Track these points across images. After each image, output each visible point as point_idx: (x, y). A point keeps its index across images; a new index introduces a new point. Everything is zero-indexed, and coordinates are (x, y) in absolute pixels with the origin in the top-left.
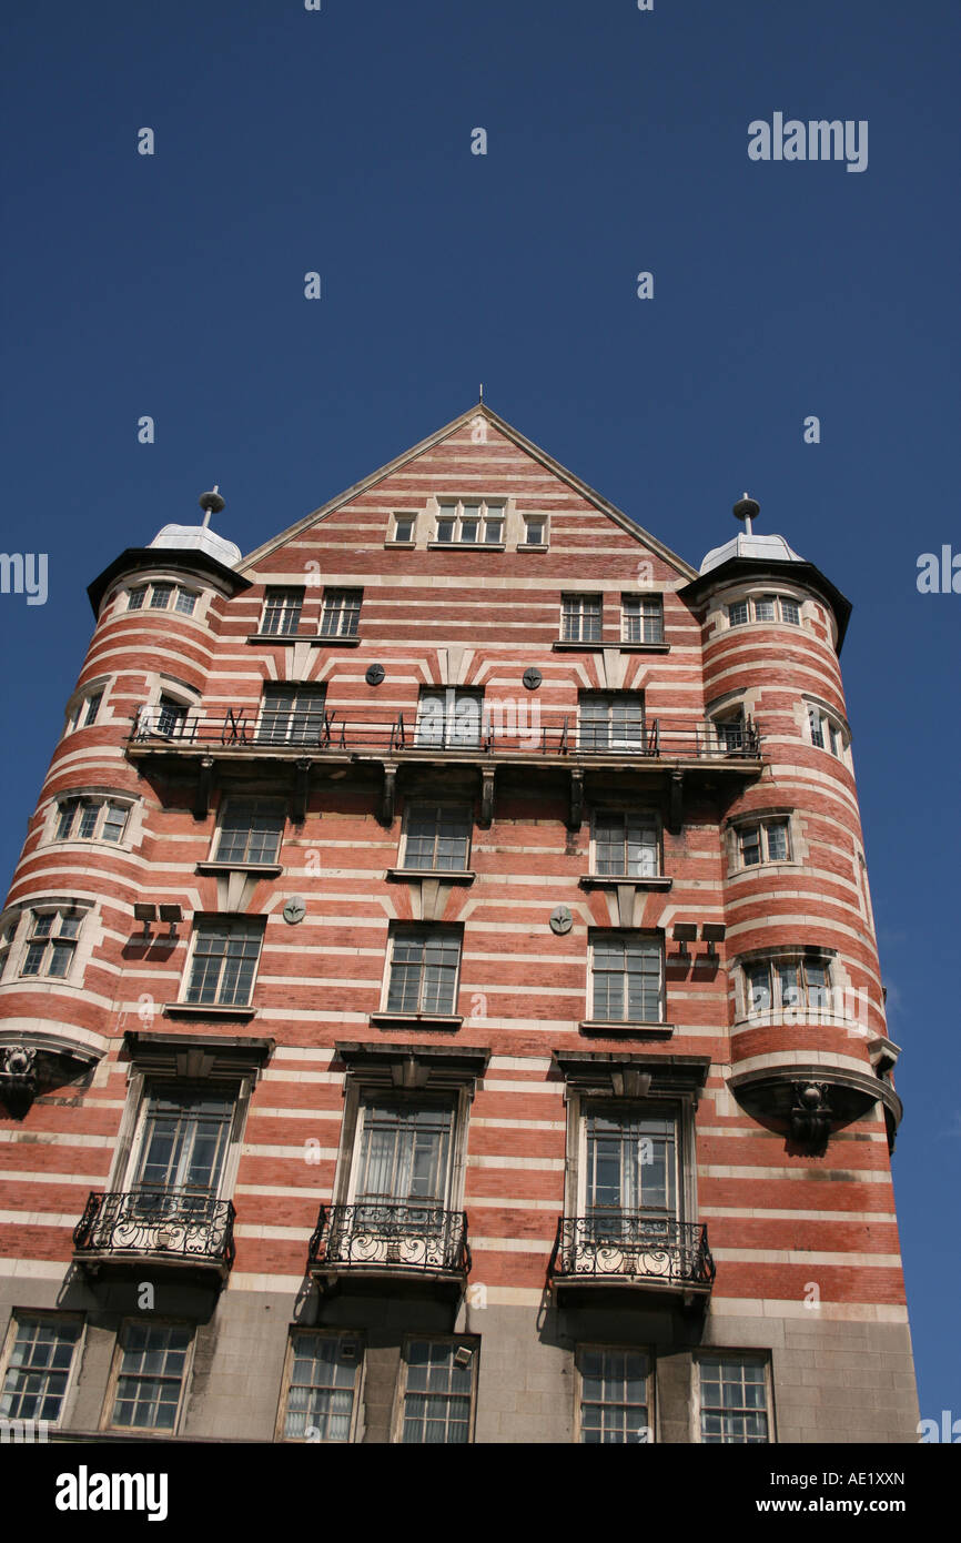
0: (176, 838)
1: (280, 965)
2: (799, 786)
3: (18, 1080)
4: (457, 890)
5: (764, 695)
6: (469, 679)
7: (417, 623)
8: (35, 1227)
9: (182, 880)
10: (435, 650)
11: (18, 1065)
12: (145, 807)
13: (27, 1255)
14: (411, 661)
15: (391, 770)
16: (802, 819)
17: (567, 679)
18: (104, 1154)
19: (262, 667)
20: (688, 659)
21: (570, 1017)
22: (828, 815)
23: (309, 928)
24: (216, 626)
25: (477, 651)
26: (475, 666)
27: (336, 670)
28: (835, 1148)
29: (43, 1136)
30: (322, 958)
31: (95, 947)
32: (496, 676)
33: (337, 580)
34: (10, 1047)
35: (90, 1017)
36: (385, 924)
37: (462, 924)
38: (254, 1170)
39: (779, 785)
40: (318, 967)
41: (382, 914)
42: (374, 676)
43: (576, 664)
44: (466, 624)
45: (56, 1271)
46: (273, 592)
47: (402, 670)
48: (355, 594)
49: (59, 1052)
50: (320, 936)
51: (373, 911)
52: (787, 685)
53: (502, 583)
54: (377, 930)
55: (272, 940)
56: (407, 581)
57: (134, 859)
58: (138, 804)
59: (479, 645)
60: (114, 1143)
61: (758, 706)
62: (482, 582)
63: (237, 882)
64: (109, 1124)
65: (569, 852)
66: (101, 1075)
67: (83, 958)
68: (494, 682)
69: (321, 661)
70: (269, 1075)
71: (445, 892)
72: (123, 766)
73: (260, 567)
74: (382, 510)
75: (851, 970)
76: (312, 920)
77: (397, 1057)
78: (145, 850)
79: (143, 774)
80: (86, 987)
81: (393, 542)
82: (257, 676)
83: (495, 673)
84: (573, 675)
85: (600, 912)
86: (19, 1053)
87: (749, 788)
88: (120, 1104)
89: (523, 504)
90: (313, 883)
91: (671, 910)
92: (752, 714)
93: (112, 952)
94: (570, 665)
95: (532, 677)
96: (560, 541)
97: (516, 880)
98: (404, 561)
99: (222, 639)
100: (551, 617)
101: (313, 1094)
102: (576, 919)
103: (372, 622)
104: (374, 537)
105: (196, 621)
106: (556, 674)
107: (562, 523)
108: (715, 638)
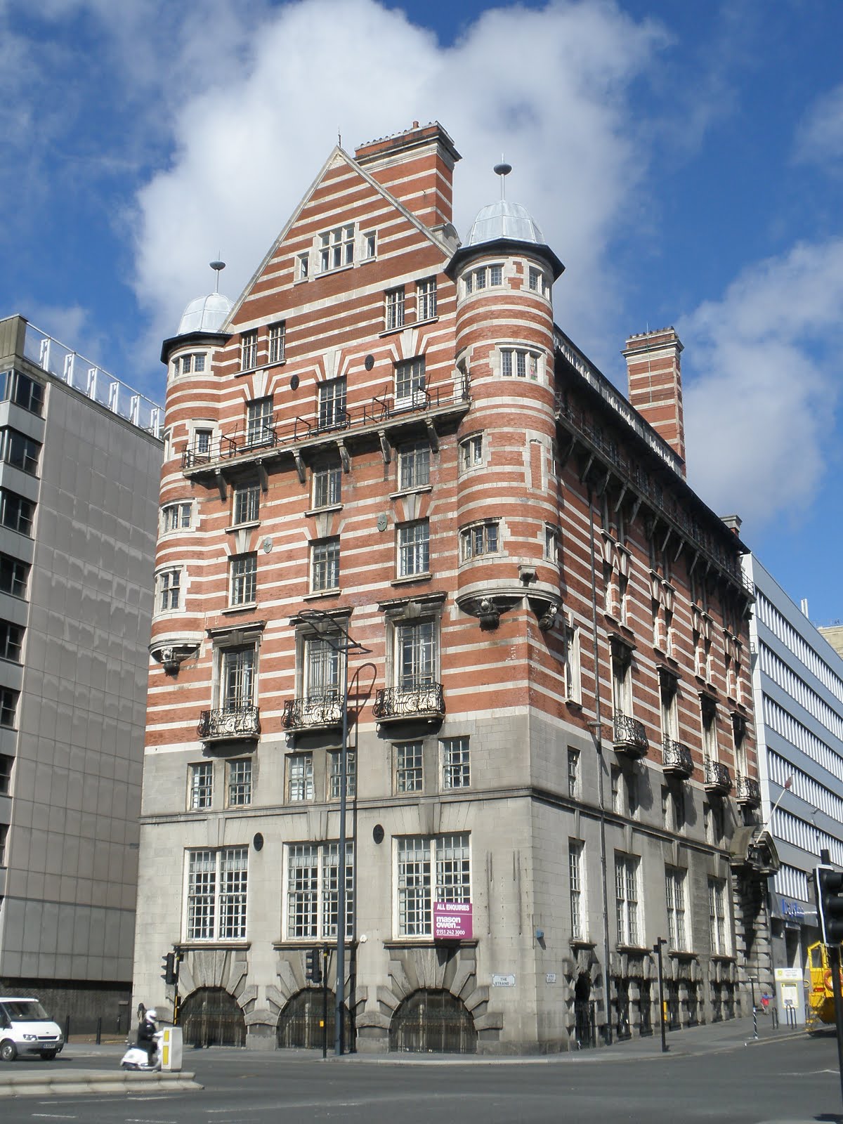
0: (216, 515)
1: (266, 577)
2: (488, 412)
3: (169, 662)
4: (336, 516)
5: (475, 349)
6: (339, 372)
7: (312, 339)
8: (189, 727)
9: (220, 540)
10: (322, 356)
11: (167, 657)
12: (198, 503)
13: (189, 740)
14: (311, 368)
15: (297, 455)
16: (489, 434)
17: (386, 358)
18: (208, 689)
19: (242, 393)
20: (448, 324)
21: (386, 578)
22: (506, 426)
23: (274, 553)
24: (218, 371)
25: (343, 350)
26: (342, 362)
27: (278, 384)
28: (503, 628)
29: (186, 685)
30: (281, 569)
31: (188, 589)
32: (353, 366)
33: (272, 318)
34: (162, 648)
35: (192, 625)
36: (306, 544)
37: (338, 537)
38: (266, 686)
39: (478, 414)
40: (280, 575)
41: (305, 538)
42: (295, 381)
43: (391, 345)
44: (336, 332)
45: (199, 745)
46: (246, 335)
47: (307, 376)
48: (282, 324)
49: (181, 646)
50: (279, 558)
51: (300, 537)
52: (487, 339)
53: (354, 294)
54: (304, 548)
55: (261, 565)
56: (307, 308)
57: (199, 535)
58: (194, 502)
59: (344, 345)
60: (211, 684)
61: (472, 359)
62: (343, 297)
63: (242, 534)
64: (207, 674)
65: (386, 479)
66: (202, 650)
67: (183, 596)
68: (352, 370)
69: (268, 382)
70: (266, 637)
71: (331, 519)
72: (182, 484)
73: (236, 321)
74: (291, 255)
75: (510, 525)
76: (276, 549)
78: (203, 527)
79: (193, 485)
80: (187, 610)
81: (299, 278)
82: (241, 400)
83: (353, 363)
84: (390, 354)
85: (400, 513)
86: (167, 650)
87: (465, 419)
88: (212, 664)
89: (363, 225)
90: (274, 528)
91: (433, 504)
92: (469, 365)
93: (196, 588)
94: (387, 347)
95: (369, 361)
96: (384, 249)
97: (361, 503)
98: (304, 293)
99: (223, 379)
100: (381, 312)
101: (283, 644)
102: (389, 520)
103: (294, 344)
104: (289, 278)
105: (207, 375)
106: (383, 355)
107: (384, 233)
108: (460, 305)
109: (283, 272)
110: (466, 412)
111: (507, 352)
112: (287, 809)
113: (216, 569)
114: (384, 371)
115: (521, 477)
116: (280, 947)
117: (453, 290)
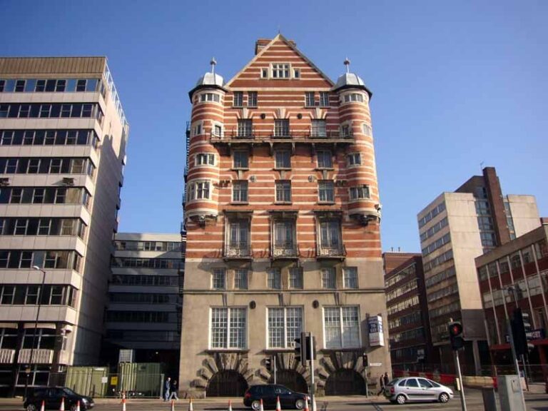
0: (225, 162)
1: (253, 192)
2: (362, 145)
3: (203, 222)
4: (288, 173)
5: (353, 122)
6: (285, 117)
7: (271, 101)
8: (211, 252)
9: (227, 172)
10: (276, 109)
11: (202, 219)
12: (217, 155)
13: (211, 257)
14: (271, 112)
15: (272, 145)
16: (363, 154)
17: (308, 116)
19: (236, 115)
20: (335, 110)
21: (315, 201)
22: (367, 152)
23: (257, 183)
24: (224, 104)
25: (286, 109)
26: (286, 113)
27: (254, 115)
28: (369, 226)
29: (209, 233)
30: (261, 190)
31: (213, 191)
33: (251, 89)
34: (200, 215)
35: (212, 206)
36: (274, 181)
37: (290, 181)
38: (256, 237)
39: (357, 145)
40: (261, 192)
41: (273, 179)
42: (263, 116)
43: (310, 112)
44: (283, 101)
46: (235, 93)
47: (269, 115)
48: (256, 93)
49: (209, 215)
50: (260, 185)
51: (271, 178)
52: (359, 119)
53: (290, 89)
54: (272, 183)
55: (250, 186)
56: (267, 89)
57: (217, 168)
58: (215, 155)
59: (287, 107)
60: (224, 233)
61: (352, 125)
62: (285, 89)
63: (240, 173)
64: (223, 229)
65: (312, 162)
66: (219, 219)
67: (211, 193)
68: (291, 118)
69: (250, 113)
70: (254, 217)
71: (286, 173)
72: (209, 145)
73: (232, 86)
74: (258, 67)
75: (373, 189)
76: (258, 181)
77: (281, 212)
79: (214, 147)
80: (213, 200)
81: (262, 78)
82: (235, 118)
83: (291, 115)
84: (309, 114)
85: (320, 176)
86: (203, 216)
87: (351, 146)
88: (224, 225)
89: (293, 65)
90: (257, 172)
91: (335, 175)
94: (308, 112)
95: (299, 116)
96: (303, 76)
97: (301, 169)
98: (265, 83)
99: (226, 107)
100: (303, 99)
101: (262, 221)
102: (314, 178)
103: (261, 101)
104: (258, 76)
105: (219, 104)
106: (306, 115)
107: (303, 71)
108: (342, 105)
109: (255, 73)
110: (352, 144)
112: (267, 291)
114: (306, 121)
116: (265, 352)
117: (338, 99)
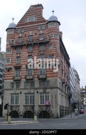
0: (14, 51)
1: (22, 60)
2: (53, 42)
3: (8, 70)
7: (28, 30)
8: (11, 78)
9: (15, 54)
10: (29, 32)
12: (12, 50)
15: (26, 45)
16: (53, 44)
18: (13, 73)
19: (18, 36)
20: (47, 30)
22: (55, 43)
24: (14, 33)
29: (10, 73)
33: (22, 27)
35: (11, 65)
37: (32, 55)
38: (22, 73)
40: (24, 60)
42: (25, 35)
44: (31, 29)
45: (13, 80)
46: (18, 29)
47: (27, 35)
49: (10, 68)
50: (24, 57)
51: (27, 55)
52: (53, 33)
53: (34, 25)
55: (21, 58)
56: (27, 26)
59: (32, 31)
63: (18, 54)
64: (13, 71)
65: (38, 49)
66: (13, 68)
67: (10, 61)
68: (34, 35)
69: (22, 35)
70: (22, 67)
71: (31, 53)
73: (17, 27)
74: (25, 19)
78: (13, 53)
79: (11, 47)
80: (11, 63)
81: (26, 22)
82: (18, 37)
83: (33, 34)
84: (39, 33)
85: (40, 53)
86: (8, 68)
87: (50, 42)
88: (14, 70)
89: (35, 16)
90: (23, 54)
91: (45, 52)
92: (50, 35)
93: (12, 60)
95: (36, 34)
96: (38, 20)
97: (35, 51)
98: (27, 24)
99: (15, 34)
100: (37, 28)
101: (24, 68)
102: (39, 54)
103: (25, 30)
104: (24, 22)
105: (13, 33)
106: (38, 33)
107: (38, 18)
108: (49, 28)
109: (24, 21)
110: (50, 41)
111: (55, 34)
112: (25, 89)
113: (15, 58)
114: (38, 35)
115: (57, 50)
116: (24, 106)
117: (48, 26)
